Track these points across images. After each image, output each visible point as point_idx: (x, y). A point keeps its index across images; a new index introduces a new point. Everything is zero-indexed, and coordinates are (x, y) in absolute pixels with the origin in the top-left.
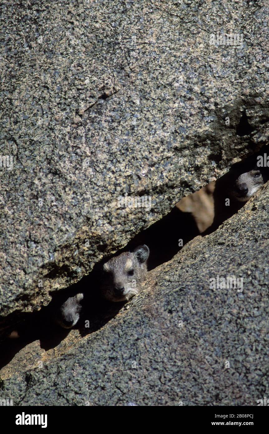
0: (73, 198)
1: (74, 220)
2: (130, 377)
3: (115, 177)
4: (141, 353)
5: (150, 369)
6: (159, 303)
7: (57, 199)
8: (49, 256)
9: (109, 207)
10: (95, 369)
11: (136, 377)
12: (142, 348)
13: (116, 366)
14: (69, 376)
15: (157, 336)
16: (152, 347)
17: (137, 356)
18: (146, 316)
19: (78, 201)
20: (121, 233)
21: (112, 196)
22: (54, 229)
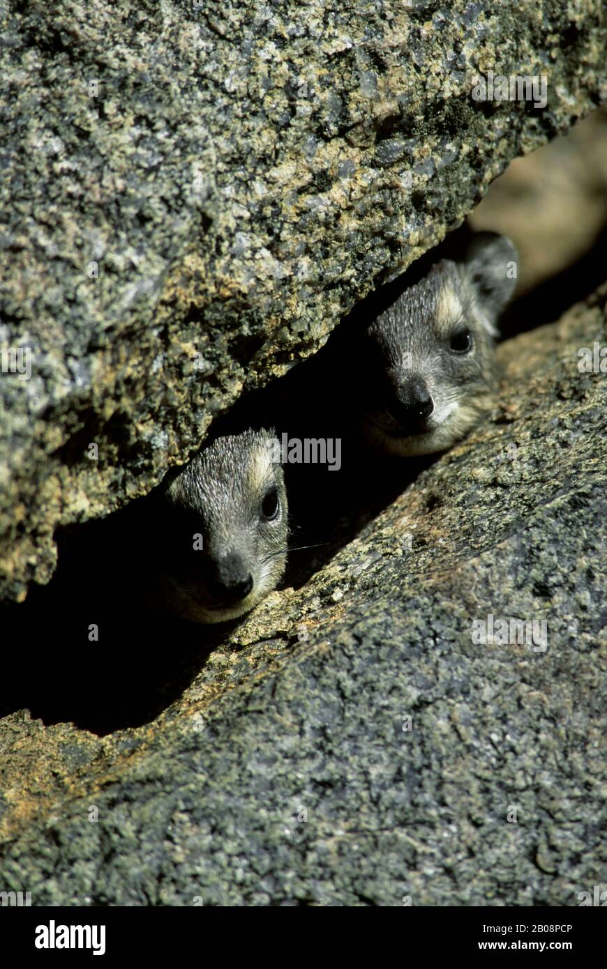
0: (138, 142)
1: (155, 226)
2: (409, 856)
3: (290, 61)
4: (440, 760)
5: (489, 820)
6: (492, 561)
7: (71, 150)
8: (70, 372)
9: (270, 182)
10: (262, 828)
11: (432, 855)
12: (444, 736)
13: (343, 813)
14: (156, 862)
15: (497, 688)
16: (485, 731)
17: (426, 772)
18: (443, 611)
19: (163, 153)
20: (309, 289)
21: (281, 138)
22: (78, 263)
